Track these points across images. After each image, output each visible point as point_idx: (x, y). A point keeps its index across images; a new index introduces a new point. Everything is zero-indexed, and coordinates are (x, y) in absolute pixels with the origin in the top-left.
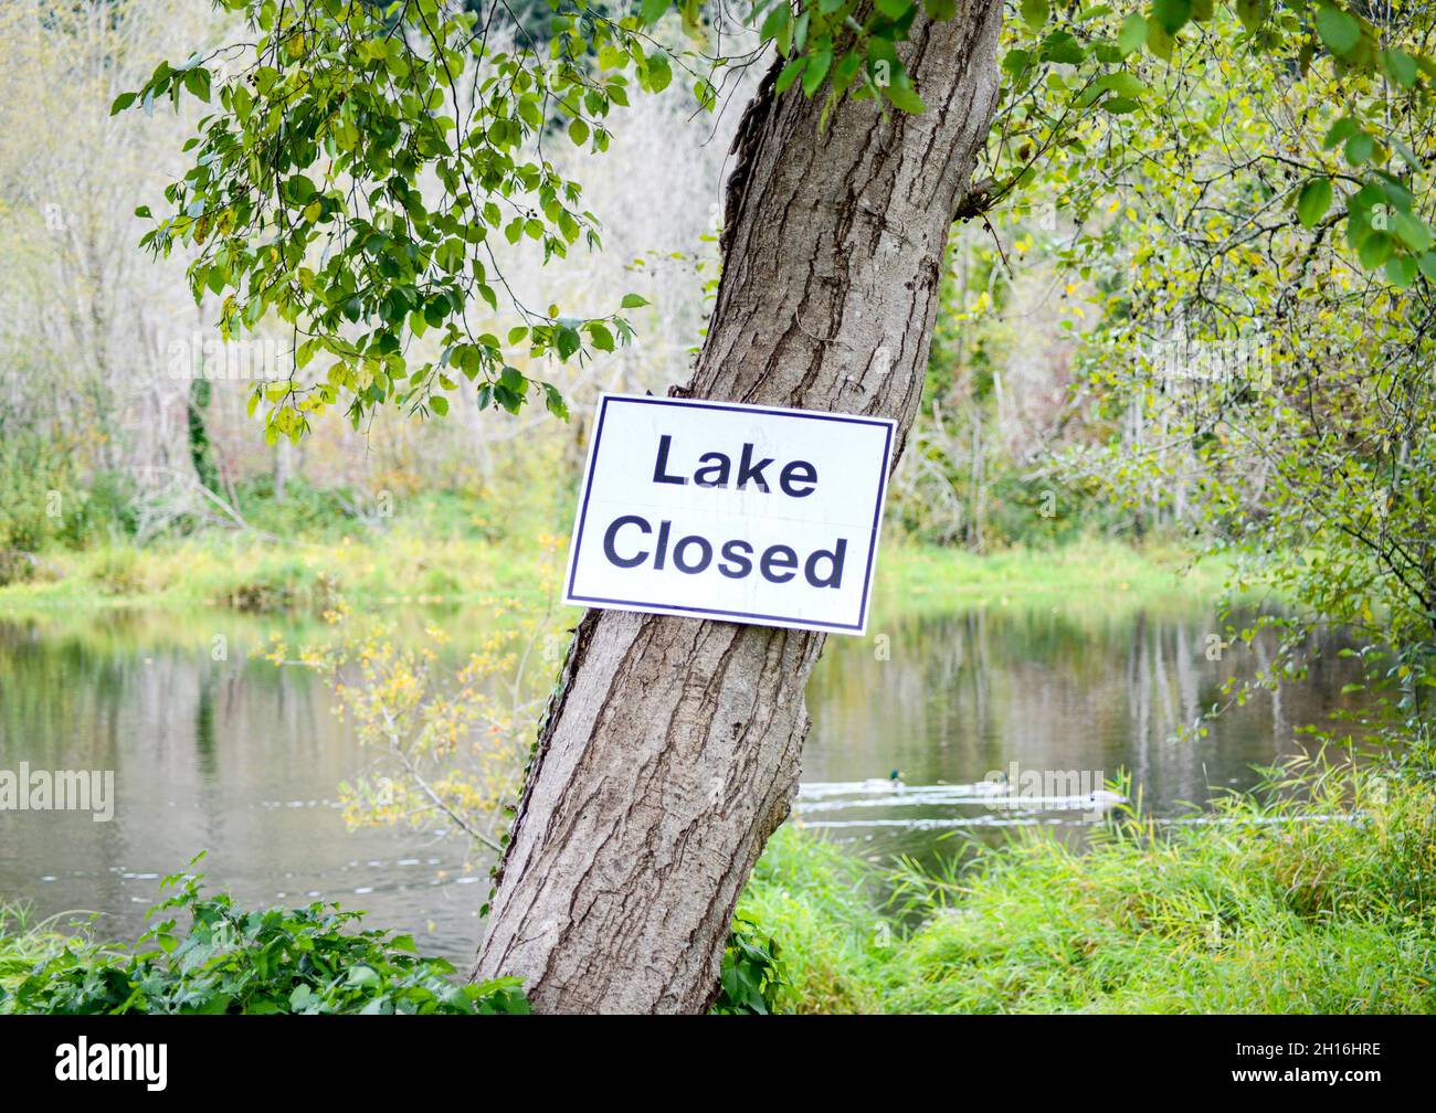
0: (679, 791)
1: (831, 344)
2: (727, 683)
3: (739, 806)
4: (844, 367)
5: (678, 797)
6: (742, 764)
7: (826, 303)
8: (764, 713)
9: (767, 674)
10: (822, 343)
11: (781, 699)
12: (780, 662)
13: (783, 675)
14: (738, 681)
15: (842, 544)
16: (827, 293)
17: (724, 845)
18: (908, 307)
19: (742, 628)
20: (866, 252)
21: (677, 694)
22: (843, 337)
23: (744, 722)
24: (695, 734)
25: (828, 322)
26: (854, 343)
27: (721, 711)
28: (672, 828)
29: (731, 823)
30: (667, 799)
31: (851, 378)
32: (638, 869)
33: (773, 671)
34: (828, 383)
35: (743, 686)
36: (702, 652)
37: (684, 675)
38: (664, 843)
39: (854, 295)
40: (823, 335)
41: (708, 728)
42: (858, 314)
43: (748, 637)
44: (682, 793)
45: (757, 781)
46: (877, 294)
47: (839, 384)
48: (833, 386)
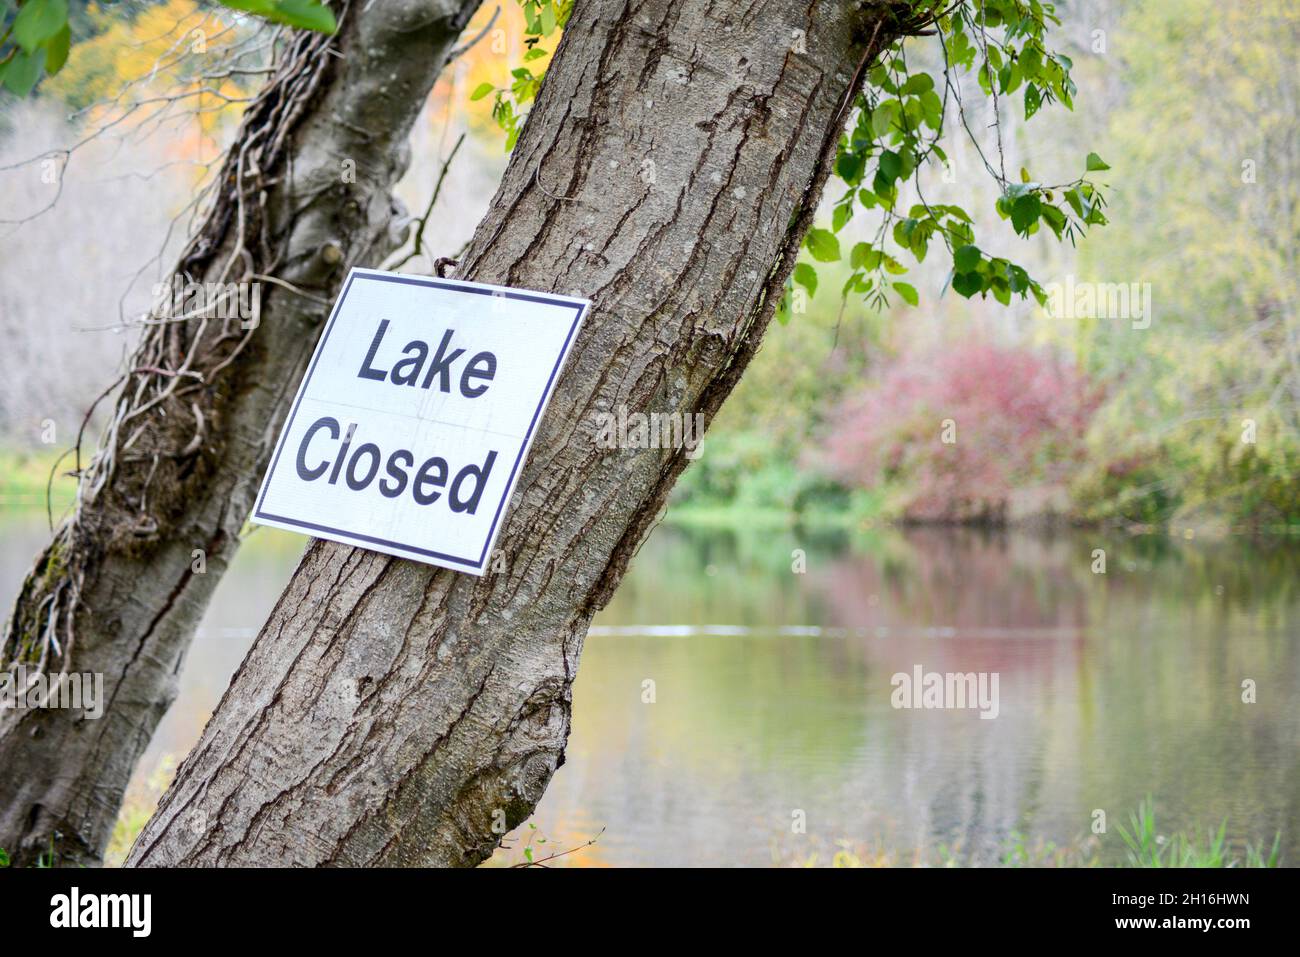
0: (270, 754)
1: (568, 203)
2: (362, 627)
3: (359, 780)
4: (581, 233)
5: (270, 762)
6: (367, 727)
7: (574, 150)
8: (415, 667)
9: (426, 620)
10: (558, 202)
11: (444, 651)
12: (445, 604)
13: (450, 623)
14: (379, 625)
15: (492, 456)
16: (577, 139)
17: (326, 827)
18: (696, 155)
19: (393, 561)
20: (635, 82)
21: (306, 636)
22: (586, 194)
23: (377, 677)
24: (309, 686)
25: (570, 175)
26: (602, 202)
27: (348, 661)
28: (254, 798)
29: (343, 801)
30: (257, 764)
31: (590, 247)
32: (203, 844)
33: (435, 616)
34: (557, 254)
35: (385, 631)
36: (344, 588)
37: (320, 614)
38: (240, 816)
39: (611, 141)
40: (561, 194)
41: (325, 680)
42: (614, 164)
43: (398, 573)
44: (275, 757)
45: (392, 751)
46: (646, 138)
47: (572, 255)
48: (563, 256)
